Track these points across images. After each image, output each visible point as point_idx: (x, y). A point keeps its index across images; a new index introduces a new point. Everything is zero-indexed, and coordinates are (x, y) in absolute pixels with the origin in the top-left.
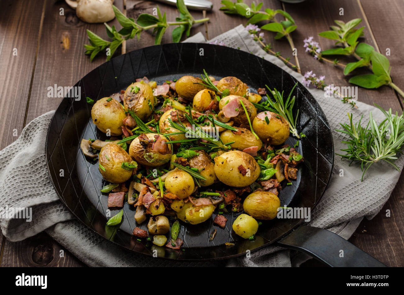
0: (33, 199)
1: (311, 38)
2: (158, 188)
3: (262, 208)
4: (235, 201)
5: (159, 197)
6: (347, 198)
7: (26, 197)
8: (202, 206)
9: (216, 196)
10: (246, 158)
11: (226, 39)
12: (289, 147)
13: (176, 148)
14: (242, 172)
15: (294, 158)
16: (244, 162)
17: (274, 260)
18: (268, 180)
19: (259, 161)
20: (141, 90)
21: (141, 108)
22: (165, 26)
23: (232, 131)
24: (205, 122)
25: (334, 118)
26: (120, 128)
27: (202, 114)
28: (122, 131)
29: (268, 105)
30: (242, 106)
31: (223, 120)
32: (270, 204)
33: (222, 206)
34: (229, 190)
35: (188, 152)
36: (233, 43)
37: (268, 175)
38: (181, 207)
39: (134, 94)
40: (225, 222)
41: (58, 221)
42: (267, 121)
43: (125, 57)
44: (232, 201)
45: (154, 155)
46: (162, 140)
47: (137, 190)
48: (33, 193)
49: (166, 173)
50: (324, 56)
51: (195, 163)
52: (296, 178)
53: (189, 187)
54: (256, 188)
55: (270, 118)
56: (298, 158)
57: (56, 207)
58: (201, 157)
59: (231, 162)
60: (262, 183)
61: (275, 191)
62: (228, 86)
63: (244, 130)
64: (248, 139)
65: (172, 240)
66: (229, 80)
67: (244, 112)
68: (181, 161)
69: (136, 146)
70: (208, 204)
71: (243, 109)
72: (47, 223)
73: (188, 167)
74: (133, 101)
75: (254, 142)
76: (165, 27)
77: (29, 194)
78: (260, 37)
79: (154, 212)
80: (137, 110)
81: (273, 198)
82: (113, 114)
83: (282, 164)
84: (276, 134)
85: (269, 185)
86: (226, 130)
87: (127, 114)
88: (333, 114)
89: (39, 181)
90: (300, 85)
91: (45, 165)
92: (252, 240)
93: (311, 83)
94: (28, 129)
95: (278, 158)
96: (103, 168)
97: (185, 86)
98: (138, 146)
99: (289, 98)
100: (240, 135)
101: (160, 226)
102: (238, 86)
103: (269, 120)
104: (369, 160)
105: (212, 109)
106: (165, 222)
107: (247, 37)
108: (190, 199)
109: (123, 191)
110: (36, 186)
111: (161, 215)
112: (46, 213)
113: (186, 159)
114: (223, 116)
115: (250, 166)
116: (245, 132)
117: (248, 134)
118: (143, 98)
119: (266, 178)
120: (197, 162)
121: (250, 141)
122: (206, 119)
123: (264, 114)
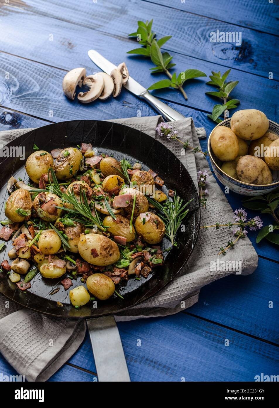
3: (95, 288)
4: (86, 273)
9: (73, 263)
10: (104, 245)
12: (156, 250)
13: (64, 214)
14: (94, 255)
15: (153, 259)
16: (99, 247)
18: (120, 268)
19: (124, 250)
20: (70, 156)
21: (62, 170)
23: (113, 218)
24: (100, 202)
26: (38, 179)
27: (104, 193)
28: (39, 183)
30: (133, 200)
33: (74, 273)
37: (123, 265)
38: (41, 260)
39: (63, 157)
40: (69, 286)
42: (144, 221)
43: (80, 122)
44: (84, 272)
45: (42, 212)
46: (54, 203)
49: (49, 229)
52: (146, 276)
53: (51, 248)
54: (109, 270)
55: (148, 220)
56: (157, 262)
58: (76, 229)
60: (115, 268)
61: (118, 279)
62: (138, 179)
63: (125, 220)
65: (24, 281)
66: (142, 175)
67: (132, 206)
68: (59, 225)
70: (60, 267)
71: (133, 204)
73: (62, 232)
74: (60, 162)
75: (127, 234)
79: (21, 255)
80: (58, 171)
81: (108, 285)
82: (37, 167)
83: (140, 260)
84: (147, 235)
85: (117, 273)
86: (110, 215)
87: (50, 171)
92: (76, 309)
95: (139, 255)
96: (5, 207)
97: (105, 166)
99: (182, 209)
100: (118, 224)
101: (18, 267)
102: (145, 182)
103: (146, 221)
106: (24, 266)
108: (50, 257)
109: (14, 229)
111: (25, 259)
113: (64, 226)
115: (104, 252)
116: (124, 223)
117: (125, 225)
118: (68, 163)
119: (119, 266)
120: (70, 231)
121: (123, 231)
122: (103, 199)
123: (146, 215)
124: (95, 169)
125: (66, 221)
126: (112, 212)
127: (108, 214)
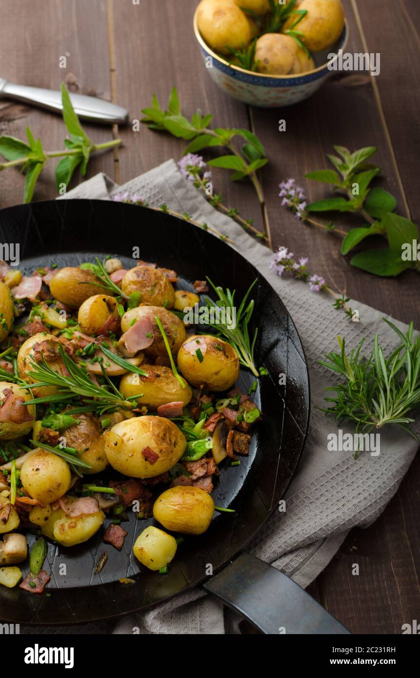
1: (291, 181)
2: (9, 481)
3: (182, 519)
5: (7, 502)
6: (326, 494)
8: (82, 517)
9: (108, 493)
10: (157, 432)
11: (144, 187)
12: (238, 397)
13: (43, 410)
14: (150, 459)
15: (245, 416)
16: (153, 441)
17: (198, 613)
18: (198, 461)
19: (185, 424)
22: (42, 160)
23: (140, 375)
24: (95, 357)
25: (319, 339)
27: (92, 340)
30: (157, 326)
31: (126, 352)
32: (195, 512)
33: (119, 511)
35: (61, 420)
36: (157, 194)
37: (200, 452)
38: (46, 519)
40: (122, 539)
42: (200, 356)
45: (2, 425)
46: (16, 399)
49: (25, 452)
50: (312, 214)
51: (72, 438)
52: (246, 452)
53: (59, 485)
54: (178, 475)
55: (205, 351)
56: (252, 417)
58: (84, 427)
60: (188, 465)
61: (208, 482)
62: (139, 285)
63: (160, 370)
64: (168, 389)
65: (31, 574)
66: (141, 275)
67: (162, 339)
68: (48, 434)
70: (92, 512)
71: (160, 333)
75: (178, 393)
76: (42, 163)
78: (204, 180)
81: (202, 501)
83: (224, 429)
84: (215, 377)
85: (199, 472)
86: (129, 373)
88: (316, 331)
90: (263, 280)
92: (165, 574)
93: (285, 270)
95: (217, 420)
97: (65, 287)
99: (243, 305)
100: (153, 382)
101: (10, 554)
102: (155, 285)
103: (203, 354)
104: (370, 420)
105: (109, 330)
106: (20, 546)
107: (180, 185)
108: (62, 504)
111: (13, 532)
113: (57, 433)
114: (123, 344)
115: (165, 445)
116: (163, 375)
117: (167, 378)
119: (195, 457)
120: (76, 437)
121: (170, 391)
122: (98, 351)
123: (194, 342)
124: (42, 303)
125: (56, 422)
126: (131, 366)
127: (124, 372)
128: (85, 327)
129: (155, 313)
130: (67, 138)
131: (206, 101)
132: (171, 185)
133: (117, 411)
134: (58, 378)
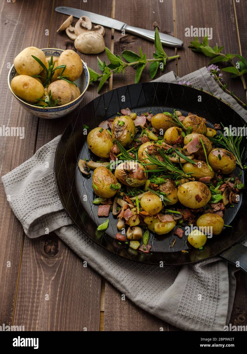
0: (46, 208)
2: (135, 205)
4: (191, 218)
5: (136, 213)
7: (41, 206)
8: (167, 222)
9: (177, 214)
10: (201, 189)
11: (192, 78)
12: (234, 177)
13: (150, 175)
14: (198, 200)
15: (237, 186)
16: (200, 192)
17: (216, 267)
18: (216, 203)
19: (211, 187)
20: (125, 124)
21: (125, 139)
22: (145, 63)
23: (193, 164)
24: (173, 154)
26: (109, 154)
27: (171, 147)
28: (110, 157)
29: (221, 138)
30: (201, 143)
31: (186, 153)
32: (216, 225)
33: (181, 222)
34: (187, 209)
35: (159, 180)
36: (198, 82)
37: (217, 200)
38: (151, 222)
39: (120, 127)
40: (182, 234)
41: (63, 226)
42: (220, 157)
43: (113, 92)
44: (188, 218)
45: (133, 181)
46: (140, 169)
47: (120, 204)
48: (45, 203)
49: (142, 193)
51: (163, 188)
52: (237, 202)
53: (158, 208)
54: (207, 209)
55: (222, 155)
56: (240, 187)
57: (61, 214)
58: (168, 184)
59: (191, 191)
60: (212, 205)
61: (221, 213)
62: (192, 124)
63: (202, 162)
64: (204, 171)
65: (144, 245)
66: (193, 119)
67: (203, 148)
68: (153, 186)
69: (121, 171)
70: (171, 220)
71: (202, 146)
72: (55, 226)
73: (158, 191)
74: (119, 133)
75: (209, 173)
76: (145, 64)
77: (43, 204)
78: (219, 77)
79: (132, 224)
80: (122, 140)
81: (219, 220)
82: (104, 143)
83: (228, 191)
84: (225, 167)
85: (217, 208)
86: (187, 162)
87: (114, 143)
89: (49, 193)
91: (54, 181)
92: (202, 250)
94: (41, 151)
95: (225, 187)
96: (96, 187)
97: (159, 122)
98: (122, 172)
101: (135, 235)
102: (199, 124)
103: (221, 157)
105: (178, 143)
106: (139, 232)
107: (209, 79)
108: (159, 216)
109: (109, 204)
110: (47, 197)
111: (137, 226)
112: (55, 218)
113: (157, 185)
114: (186, 150)
115: (204, 195)
118: (127, 131)
119: (215, 202)
120: (165, 188)
121: (205, 172)
122: (173, 151)
123: (217, 151)
124: (147, 128)
125: (156, 181)
126: (189, 159)
127: (185, 161)
128: (168, 141)
129: (200, 137)
130: (154, 53)
131: (219, 39)
132: (205, 79)
133: (182, 179)
134: (158, 162)
